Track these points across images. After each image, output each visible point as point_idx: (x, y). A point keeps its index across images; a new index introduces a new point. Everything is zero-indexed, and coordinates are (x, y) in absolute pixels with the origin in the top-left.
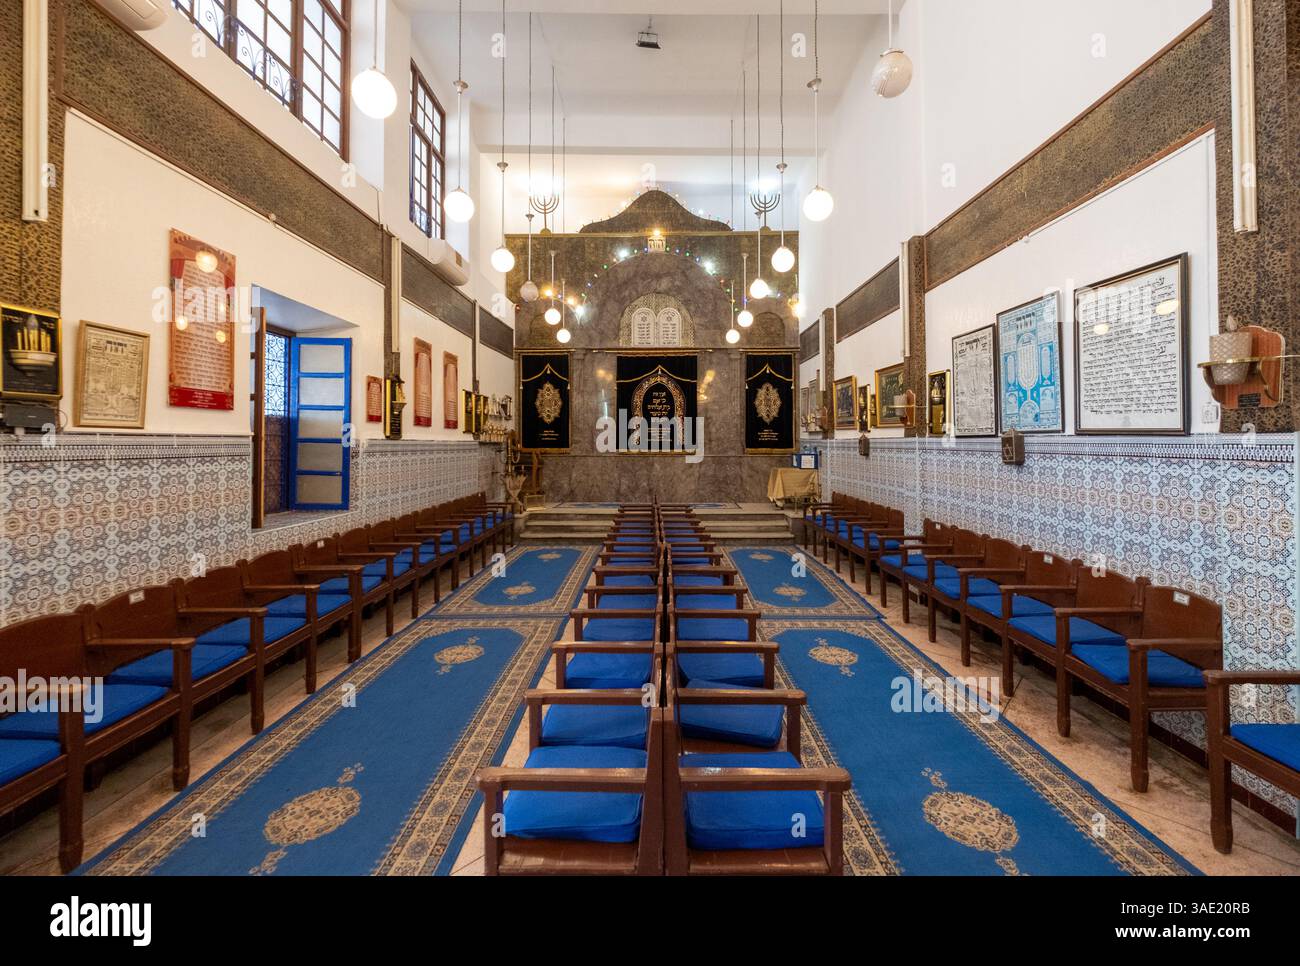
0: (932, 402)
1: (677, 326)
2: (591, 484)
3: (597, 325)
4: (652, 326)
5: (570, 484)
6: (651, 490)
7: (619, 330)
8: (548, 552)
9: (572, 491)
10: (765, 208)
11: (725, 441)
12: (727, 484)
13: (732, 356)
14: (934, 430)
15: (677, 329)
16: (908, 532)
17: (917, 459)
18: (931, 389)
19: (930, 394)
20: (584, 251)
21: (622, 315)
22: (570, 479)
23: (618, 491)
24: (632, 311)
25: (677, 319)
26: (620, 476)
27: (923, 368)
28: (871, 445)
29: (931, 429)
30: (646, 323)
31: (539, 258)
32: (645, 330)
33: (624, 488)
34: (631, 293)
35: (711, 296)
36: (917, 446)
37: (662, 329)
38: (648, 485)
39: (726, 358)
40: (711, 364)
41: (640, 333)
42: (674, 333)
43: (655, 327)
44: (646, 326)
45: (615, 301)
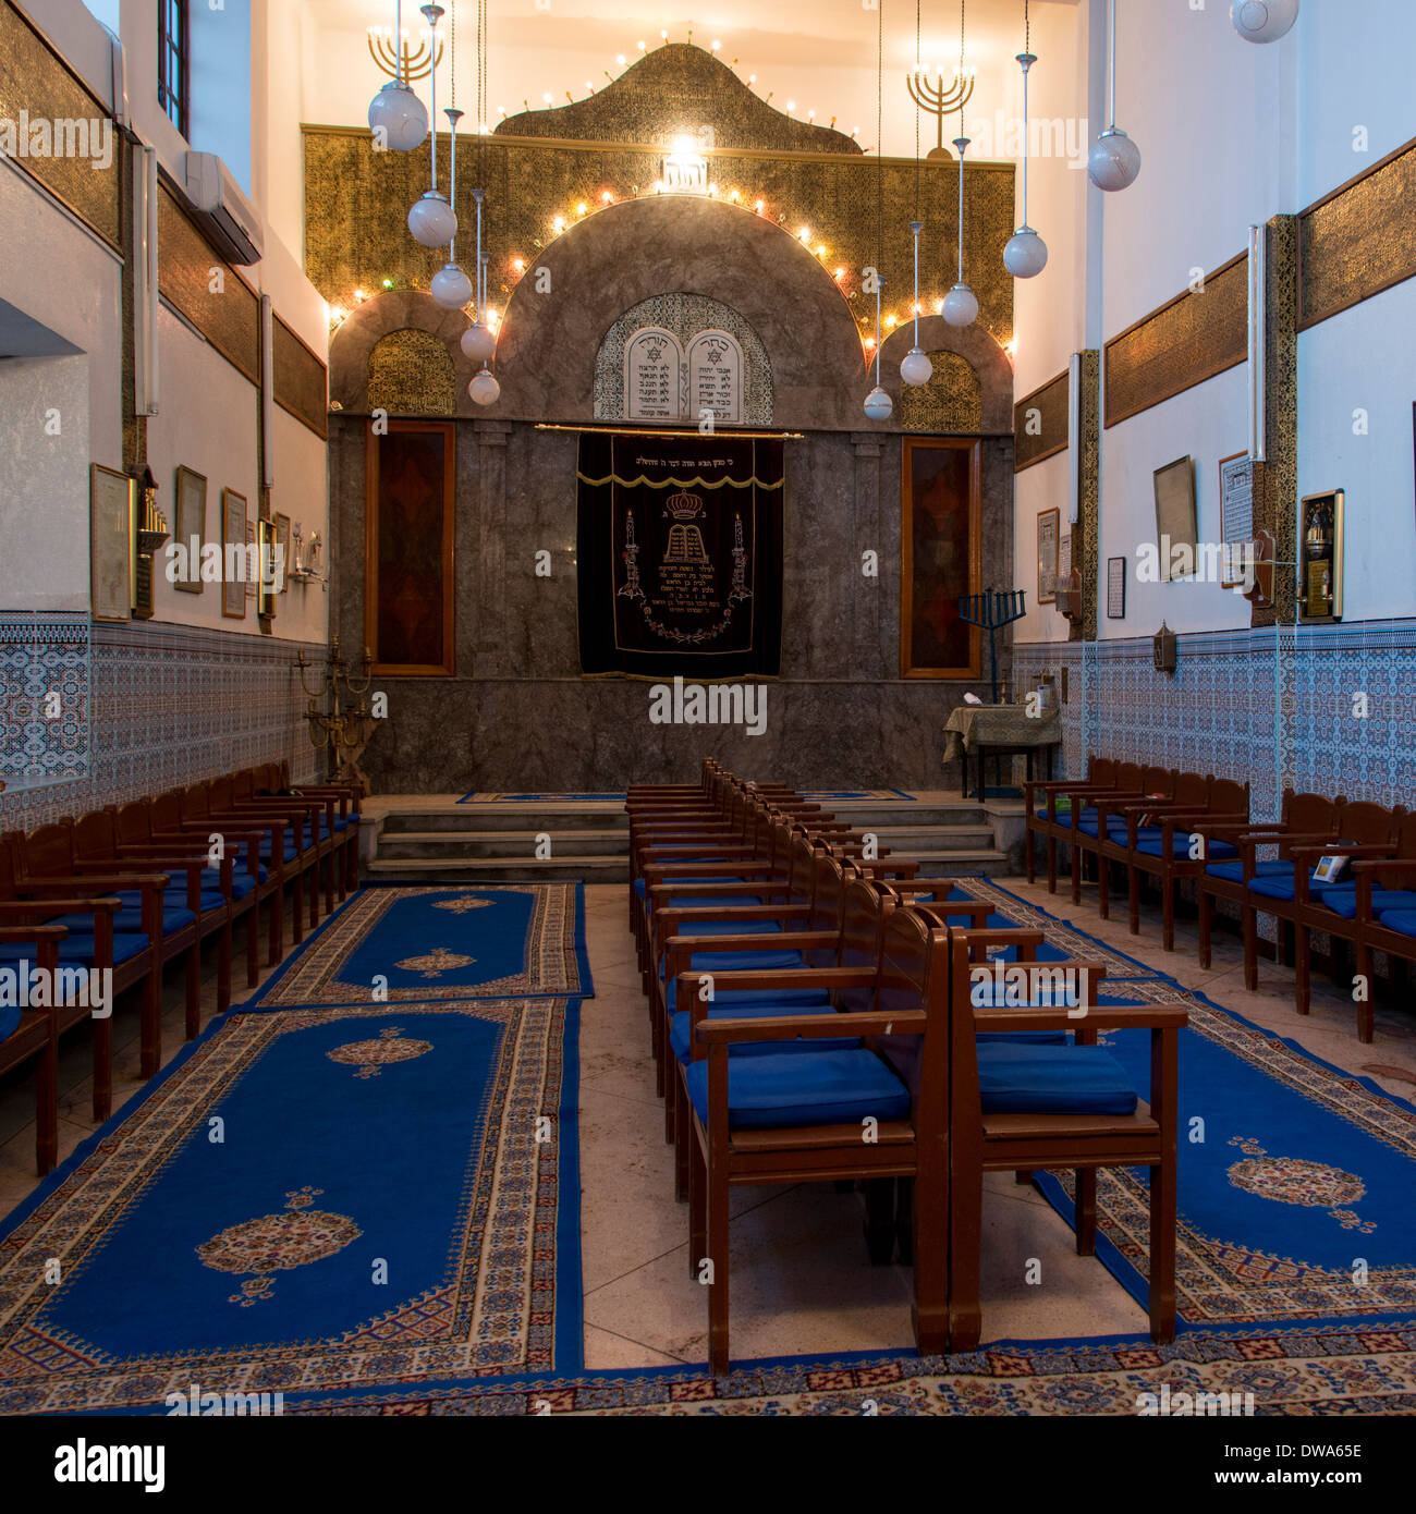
0: (1308, 556)
1: (733, 375)
2: (523, 748)
3: (539, 366)
4: (673, 373)
5: (471, 751)
6: (669, 762)
7: (594, 378)
8: (457, 896)
9: (476, 767)
10: (940, 104)
11: (844, 647)
12: (847, 747)
13: (862, 451)
14: (1312, 611)
15: (733, 382)
16: (1256, 819)
17: (1279, 669)
18: (1306, 529)
19: (1305, 537)
20: (505, 180)
21: (602, 343)
22: (472, 737)
23: (590, 767)
24: (625, 335)
25: (732, 359)
26: (595, 731)
27: (1290, 485)
28: (1180, 649)
29: (1305, 608)
30: (659, 363)
31: (390, 191)
32: (658, 381)
33: (603, 758)
34: (621, 291)
35: (815, 308)
36: (1278, 643)
37: (696, 382)
38: (663, 750)
39: (846, 454)
40: (811, 469)
41: (644, 388)
42: (727, 390)
43: (682, 374)
44: (658, 372)
45: (585, 307)
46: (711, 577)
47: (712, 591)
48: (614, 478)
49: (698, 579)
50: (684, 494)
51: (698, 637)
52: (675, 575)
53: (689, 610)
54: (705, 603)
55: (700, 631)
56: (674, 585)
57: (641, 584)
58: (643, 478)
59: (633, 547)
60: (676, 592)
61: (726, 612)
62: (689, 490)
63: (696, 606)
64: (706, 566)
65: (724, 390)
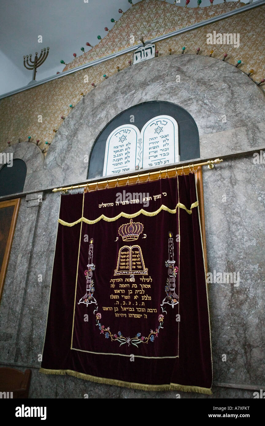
1: (171, 137)
4: (133, 146)
15: (171, 141)
25: (170, 129)
32: (124, 152)
37: (147, 147)
40: (233, 186)
41: (115, 159)
42: (166, 147)
43: (138, 145)
44: (124, 148)
45: (89, 126)
46: (149, 286)
47: (150, 298)
48: (83, 219)
49: (139, 288)
50: (131, 223)
51: (138, 340)
52: (122, 286)
53: (130, 315)
54: (143, 310)
55: (139, 334)
56: (120, 294)
57: (96, 295)
58: (103, 217)
59: (91, 266)
60: (121, 300)
61: (161, 318)
62: (135, 220)
63: (136, 312)
64: (146, 277)
65: (165, 147)
